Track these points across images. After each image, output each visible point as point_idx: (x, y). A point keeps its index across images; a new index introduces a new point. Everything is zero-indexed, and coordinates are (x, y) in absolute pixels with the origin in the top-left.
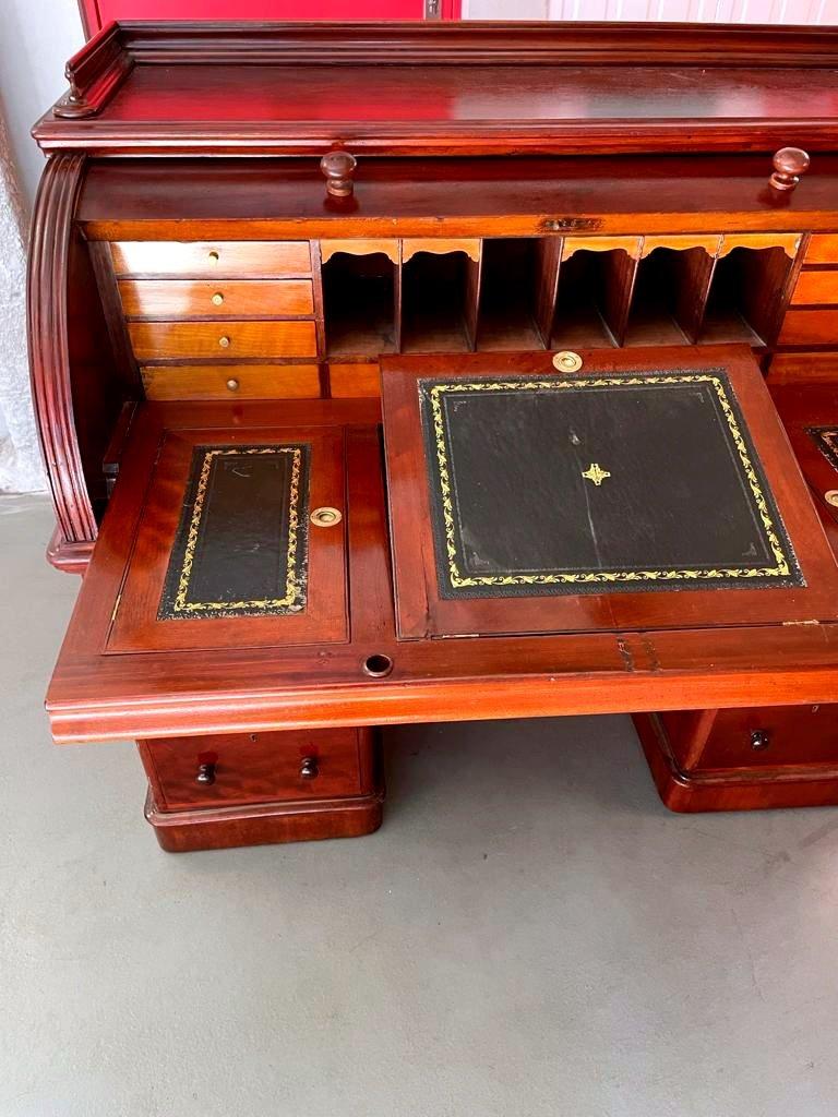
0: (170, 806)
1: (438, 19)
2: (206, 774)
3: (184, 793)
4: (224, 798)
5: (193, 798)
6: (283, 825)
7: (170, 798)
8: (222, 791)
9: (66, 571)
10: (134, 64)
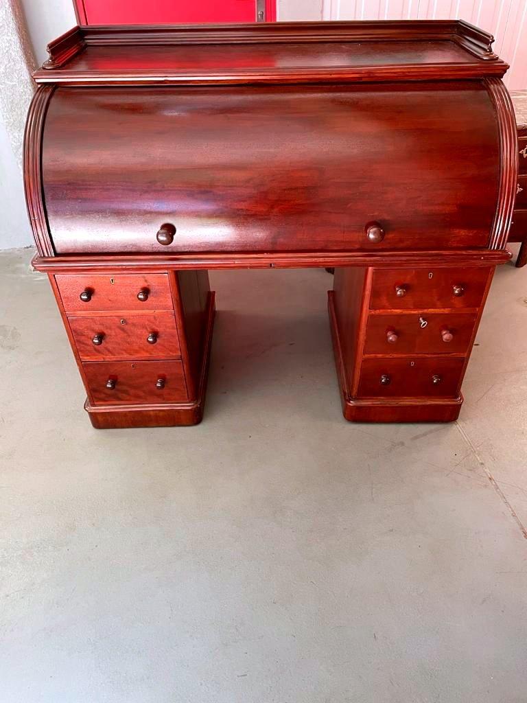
0: (96, 403)
1: (264, 22)
2: (111, 384)
3: (103, 396)
4: (122, 400)
5: (106, 399)
6: (150, 416)
7: (96, 398)
8: (120, 395)
9: (40, 271)
10: (86, 46)
